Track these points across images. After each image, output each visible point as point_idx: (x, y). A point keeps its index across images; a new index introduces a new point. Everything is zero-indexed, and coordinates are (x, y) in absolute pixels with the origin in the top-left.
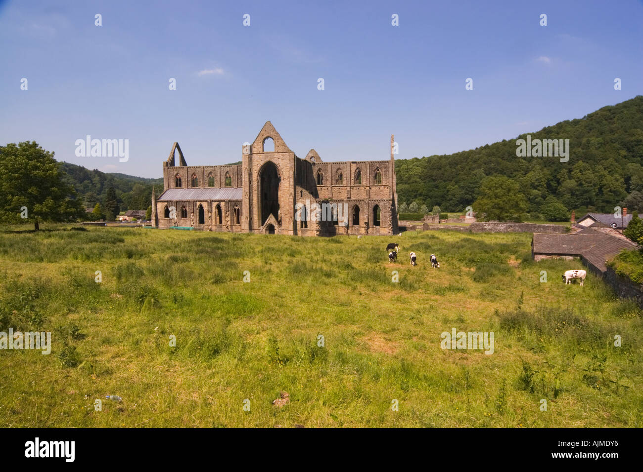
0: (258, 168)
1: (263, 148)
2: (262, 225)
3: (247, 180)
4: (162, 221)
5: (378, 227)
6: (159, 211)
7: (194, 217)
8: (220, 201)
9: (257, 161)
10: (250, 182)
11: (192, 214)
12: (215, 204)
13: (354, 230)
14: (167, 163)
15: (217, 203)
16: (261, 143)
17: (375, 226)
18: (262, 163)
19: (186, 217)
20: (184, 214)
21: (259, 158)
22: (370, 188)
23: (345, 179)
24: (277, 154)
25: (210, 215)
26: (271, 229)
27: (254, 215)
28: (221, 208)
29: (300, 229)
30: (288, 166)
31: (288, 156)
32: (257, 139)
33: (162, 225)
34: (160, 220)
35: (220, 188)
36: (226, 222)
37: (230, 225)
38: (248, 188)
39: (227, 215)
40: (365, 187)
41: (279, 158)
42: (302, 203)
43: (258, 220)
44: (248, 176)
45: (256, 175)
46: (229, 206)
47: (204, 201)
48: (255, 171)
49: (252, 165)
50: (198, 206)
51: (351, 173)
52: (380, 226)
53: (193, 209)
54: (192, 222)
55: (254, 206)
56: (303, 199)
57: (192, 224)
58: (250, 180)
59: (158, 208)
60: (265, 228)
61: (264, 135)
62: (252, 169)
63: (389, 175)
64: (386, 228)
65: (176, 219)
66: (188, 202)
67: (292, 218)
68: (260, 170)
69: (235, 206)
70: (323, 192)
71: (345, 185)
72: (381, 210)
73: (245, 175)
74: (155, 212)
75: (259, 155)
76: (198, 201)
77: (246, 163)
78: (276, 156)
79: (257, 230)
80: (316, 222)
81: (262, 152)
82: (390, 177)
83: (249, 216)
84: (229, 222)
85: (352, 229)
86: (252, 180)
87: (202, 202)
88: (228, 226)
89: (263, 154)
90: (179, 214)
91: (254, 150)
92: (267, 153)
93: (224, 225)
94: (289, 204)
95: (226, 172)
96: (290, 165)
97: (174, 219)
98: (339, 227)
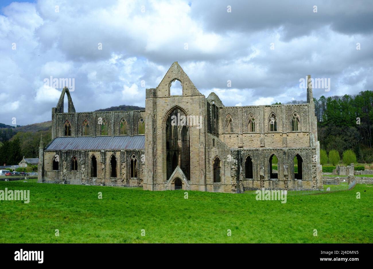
0: (164, 114)
1: (169, 91)
2: (168, 179)
3: (151, 127)
4: (49, 173)
5: (300, 181)
6: (46, 162)
7: (84, 169)
8: (114, 151)
9: (162, 106)
10: (154, 129)
11: (83, 166)
12: (109, 155)
14: (56, 109)
15: (112, 153)
16: (167, 86)
17: (296, 179)
18: (168, 108)
19: (76, 169)
20: (74, 166)
21: (165, 102)
22: (287, 136)
23: (258, 125)
24: (185, 98)
25: (103, 166)
26: (178, 183)
27: (159, 168)
28: (116, 158)
29: (212, 183)
30: (198, 111)
31: (198, 100)
32: (163, 82)
33: (49, 178)
34: (48, 172)
35: (114, 136)
36: (121, 176)
37: (125, 178)
38: (151, 136)
39: (123, 166)
40: (281, 134)
41: (187, 102)
42: (214, 153)
43: (163, 174)
44: (151, 122)
45: (161, 121)
46: (125, 156)
47: (97, 151)
48: (160, 118)
49: (156, 110)
50: (90, 157)
51: (264, 118)
52: (303, 179)
53: (85, 159)
54: (83, 175)
55: (158, 156)
56: (215, 148)
57: (83, 178)
58: (154, 127)
59: (45, 158)
60: (171, 182)
61: (171, 77)
62: (157, 115)
63: (309, 120)
64: (309, 182)
65: (65, 171)
66: (79, 152)
67: (203, 170)
68: (166, 115)
69: (132, 157)
70: (232, 140)
71: (258, 132)
72: (303, 160)
73: (149, 121)
74: (42, 163)
75: (164, 99)
76: (90, 151)
77: (150, 108)
78: (184, 100)
79: (162, 185)
80: (231, 175)
81: (167, 96)
82: (310, 122)
83: (152, 168)
84: (125, 175)
85: (270, 183)
86: (156, 127)
87: (95, 152)
88: (123, 180)
89: (169, 98)
90: (68, 165)
91: (159, 94)
92: (174, 96)
93: (119, 179)
94: (200, 154)
95: (121, 118)
96: (201, 110)
97: (63, 171)
98: (253, 180)
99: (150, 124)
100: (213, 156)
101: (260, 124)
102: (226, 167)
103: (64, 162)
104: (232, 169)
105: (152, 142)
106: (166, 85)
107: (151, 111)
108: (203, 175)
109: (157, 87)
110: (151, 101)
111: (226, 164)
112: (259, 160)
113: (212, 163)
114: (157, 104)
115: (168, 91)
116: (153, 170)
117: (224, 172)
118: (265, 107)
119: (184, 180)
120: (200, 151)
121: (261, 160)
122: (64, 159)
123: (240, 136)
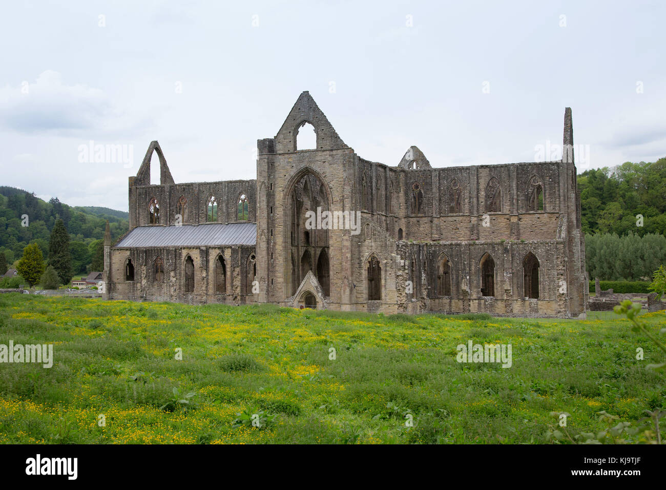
0: (286, 183)
1: (295, 142)
2: (294, 293)
3: (264, 205)
4: (119, 287)
5: (534, 300)
6: (114, 267)
7: (175, 279)
8: (222, 248)
9: (283, 168)
10: (271, 209)
11: (172, 274)
12: (213, 255)
13: (482, 306)
14: (136, 179)
15: (218, 251)
16: (291, 134)
17: (527, 298)
18: (293, 172)
21: (288, 162)
22: (520, 219)
23: (467, 201)
24: (320, 153)
25: (204, 274)
26: (310, 301)
27: (278, 274)
28: (224, 260)
29: (365, 302)
30: (342, 176)
31: (342, 157)
32: (284, 127)
33: (120, 294)
34: (117, 284)
35: (227, 223)
36: (233, 290)
37: (240, 294)
38: (265, 221)
39: (235, 274)
40: (507, 216)
41: (324, 160)
42: (368, 249)
43: (284, 284)
44: (265, 197)
45: (282, 195)
46: (240, 257)
47: (193, 248)
48: (281, 189)
49: (274, 176)
50: (183, 258)
51: (478, 189)
52: (539, 298)
53: (175, 262)
54: (172, 289)
55: (277, 255)
56: (370, 241)
57: (172, 293)
58: (271, 205)
59: (113, 261)
60: (298, 299)
61: (297, 118)
62: (275, 184)
63: (559, 191)
64: (551, 302)
65: (144, 282)
66: (167, 250)
67: (348, 279)
68: (289, 185)
69: (250, 257)
70: (421, 229)
71: (467, 214)
72: (540, 263)
73: (261, 195)
74: (109, 269)
75: (286, 156)
76: (184, 248)
77: (263, 172)
78: (318, 158)
79: (283, 304)
80: (396, 288)
81: (292, 151)
82: (562, 194)
83: (267, 275)
84: (239, 289)
85: (479, 304)
86: (274, 204)
87: (191, 249)
88: (236, 297)
89: (295, 155)
90: (149, 273)
91: (279, 148)
92: (302, 151)
93: (229, 295)
94: (343, 251)
95: (238, 192)
96: (345, 175)
97: (141, 283)
98: (451, 299)
99: (263, 200)
100: (366, 254)
101: (470, 199)
102: (388, 274)
103: (143, 267)
104: (398, 276)
105: (266, 231)
106: (290, 132)
107: (264, 177)
108: (347, 288)
109: (275, 137)
110: (264, 161)
111: (388, 268)
112: (461, 263)
113: (365, 266)
114: (276, 165)
115: (292, 143)
116: (268, 278)
117: (386, 282)
118: (480, 168)
119: (319, 296)
120: (344, 246)
121: (464, 264)
122: (142, 262)
123: (436, 221)
